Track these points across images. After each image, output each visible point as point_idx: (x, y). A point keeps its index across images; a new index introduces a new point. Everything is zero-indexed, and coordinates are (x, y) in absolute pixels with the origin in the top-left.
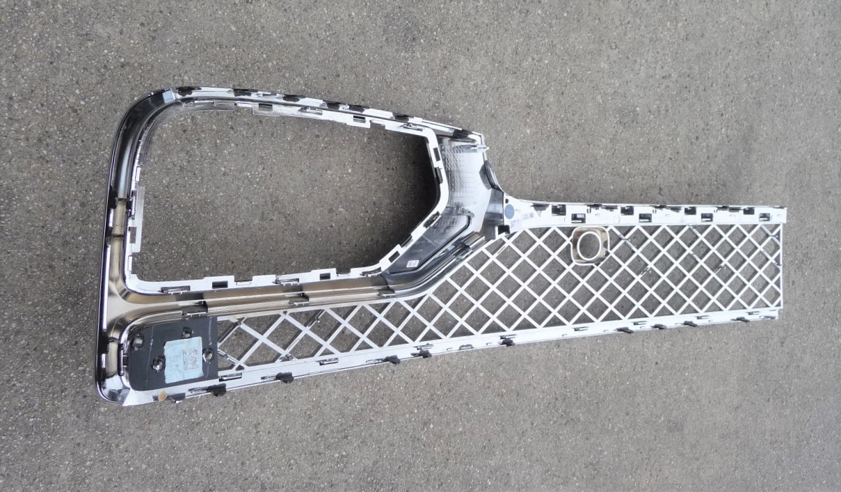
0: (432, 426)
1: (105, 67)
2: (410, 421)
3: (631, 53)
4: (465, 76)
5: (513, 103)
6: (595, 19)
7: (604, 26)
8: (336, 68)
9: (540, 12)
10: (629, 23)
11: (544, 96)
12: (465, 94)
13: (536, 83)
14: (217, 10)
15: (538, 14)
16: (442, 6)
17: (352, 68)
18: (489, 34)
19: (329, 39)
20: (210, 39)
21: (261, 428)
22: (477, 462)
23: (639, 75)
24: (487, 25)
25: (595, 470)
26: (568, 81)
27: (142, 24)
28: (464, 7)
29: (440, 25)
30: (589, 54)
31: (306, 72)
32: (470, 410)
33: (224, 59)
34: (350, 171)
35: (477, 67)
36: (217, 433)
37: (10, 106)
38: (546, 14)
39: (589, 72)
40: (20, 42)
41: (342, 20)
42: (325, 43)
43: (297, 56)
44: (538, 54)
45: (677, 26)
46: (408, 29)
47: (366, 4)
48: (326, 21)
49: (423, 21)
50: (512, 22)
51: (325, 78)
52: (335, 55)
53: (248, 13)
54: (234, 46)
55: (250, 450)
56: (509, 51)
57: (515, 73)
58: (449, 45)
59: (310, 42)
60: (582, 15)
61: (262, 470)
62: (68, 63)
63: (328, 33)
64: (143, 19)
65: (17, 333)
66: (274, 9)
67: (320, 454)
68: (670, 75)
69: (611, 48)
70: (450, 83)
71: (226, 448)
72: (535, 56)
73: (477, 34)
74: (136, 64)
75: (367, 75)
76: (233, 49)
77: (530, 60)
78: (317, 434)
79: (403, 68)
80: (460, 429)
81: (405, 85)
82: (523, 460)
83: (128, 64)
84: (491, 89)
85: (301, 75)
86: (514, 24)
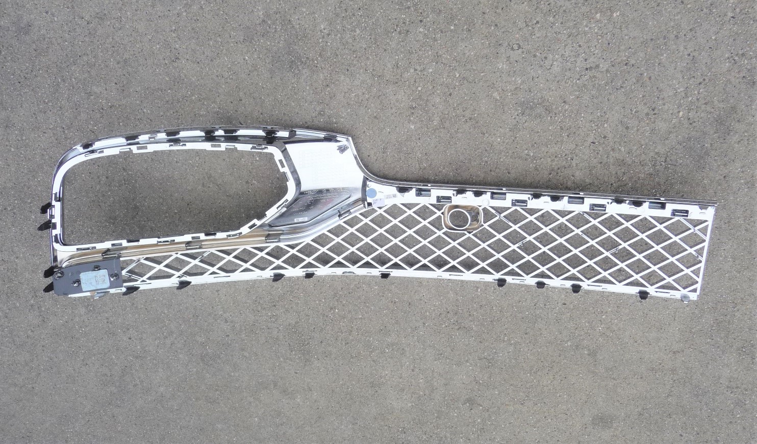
0: (337, 310)
1: (102, 109)
2: (320, 305)
3: (540, 51)
4: (346, 90)
5: (395, 106)
6: (490, 26)
7: (502, 30)
8: (239, 95)
9: (421, 30)
10: (538, 22)
11: (429, 99)
12: (347, 103)
13: (420, 89)
14: (155, 69)
15: (420, 32)
16: (321, 40)
17: (251, 94)
18: (367, 55)
19: (231, 77)
20: (154, 87)
21: (220, 292)
22: (376, 337)
23: (551, 71)
24: (365, 49)
25: (490, 363)
26: (457, 84)
27: (116, 83)
28: (341, 38)
29: (320, 55)
30: (483, 57)
31: (218, 100)
32: (367, 307)
33: (165, 97)
34: (258, 159)
35: (357, 82)
36: (196, 291)
37: (64, 132)
38: (429, 30)
39: (482, 74)
40: (60, 100)
41: (239, 63)
42: (229, 80)
43: (210, 91)
44: (420, 66)
45: (612, 15)
46: (292, 62)
47: (256, 50)
48: (227, 65)
49: (305, 54)
50: (390, 43)
51: (232, 103)
52: (236, 87)
53: (174, 68)
54: (169, 89)
55: (216, 302)
56: (389, 66)
57: (397, 83)
58: (330, 69)
59: (218, 81)
60: (474, 25)
61: (224, 313)
62: (84, 108)
63: (230, 74)
64: (115, 81)
65: (92, 233)
66: (191, 63)
67: (258, 311)
68: (597, 66)
69: (512, 49)
70: (333, 96)
71: (202, 299)
72: (418, 68)
73: (356, 57)
74: (117, 106)
75: (263, 98)
76: (169, 91)
77: (412, 70)
78: (256, 301)
79: (291, 90)
80: (360, 316)
81: (293, 102)
82: (417, 343)
83: (113, 105)
84: (372, 98)
85: (214, 102)
86: (393, 44)
